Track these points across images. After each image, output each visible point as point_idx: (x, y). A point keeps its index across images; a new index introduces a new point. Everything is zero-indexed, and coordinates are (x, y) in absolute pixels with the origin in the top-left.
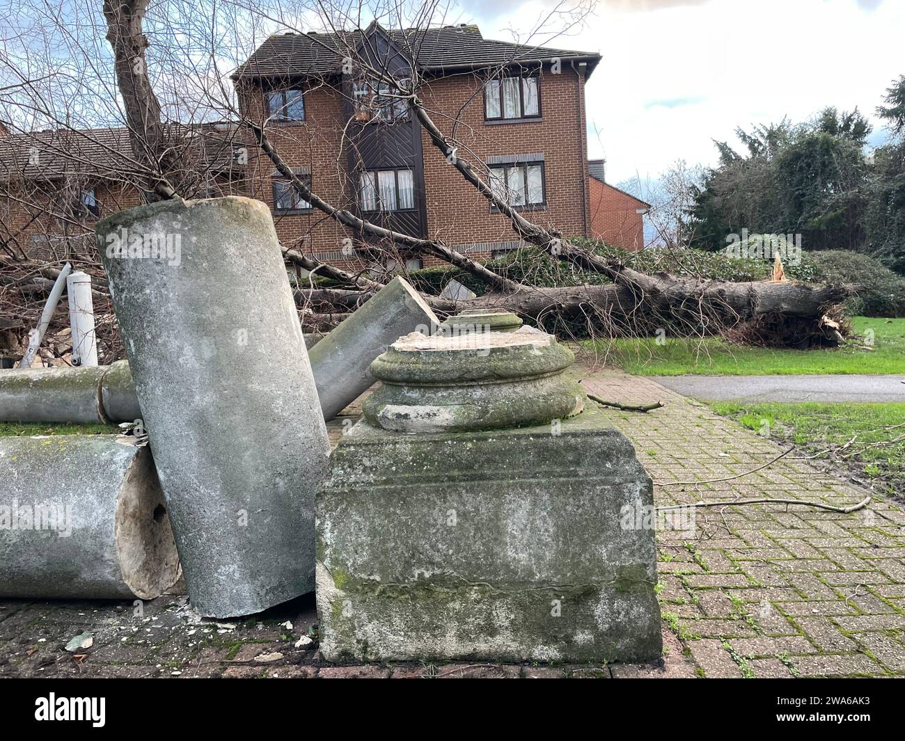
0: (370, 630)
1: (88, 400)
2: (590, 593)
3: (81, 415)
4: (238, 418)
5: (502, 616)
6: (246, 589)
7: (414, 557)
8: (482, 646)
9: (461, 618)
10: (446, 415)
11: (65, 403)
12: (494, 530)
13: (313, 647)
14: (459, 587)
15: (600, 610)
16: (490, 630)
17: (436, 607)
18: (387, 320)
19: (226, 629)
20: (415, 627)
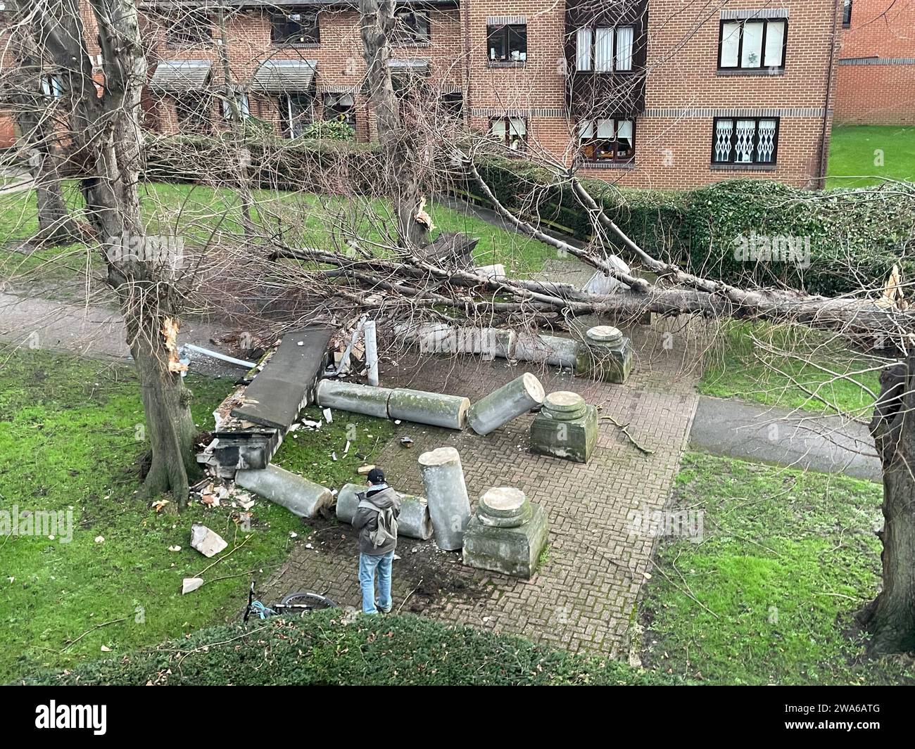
0: (473, 561)
1: (382, 409)
2: (516, 564)
3: (379, 414)
4: (448, 510)
5: (499, 564)
6: (449, 545)
7: (481, 550)
8: (495, 569)
9: (491, 563)
10: (491, 523)
11: (372, 408)
12: (498, 549)
13: (461, 561)
14: (491, 558)
15: (518, 568)
16: (496, 566)
17: (486, 560)
18: (516, 399)
19: (444, 552)
20: (481, 563)
